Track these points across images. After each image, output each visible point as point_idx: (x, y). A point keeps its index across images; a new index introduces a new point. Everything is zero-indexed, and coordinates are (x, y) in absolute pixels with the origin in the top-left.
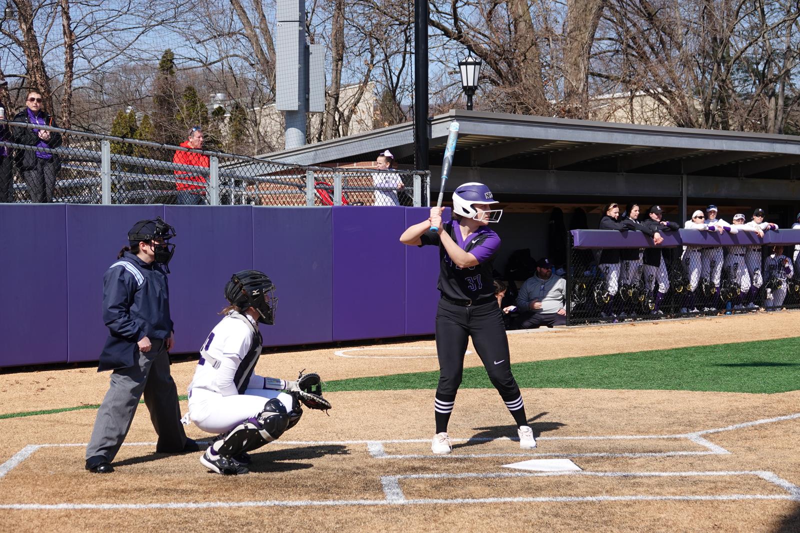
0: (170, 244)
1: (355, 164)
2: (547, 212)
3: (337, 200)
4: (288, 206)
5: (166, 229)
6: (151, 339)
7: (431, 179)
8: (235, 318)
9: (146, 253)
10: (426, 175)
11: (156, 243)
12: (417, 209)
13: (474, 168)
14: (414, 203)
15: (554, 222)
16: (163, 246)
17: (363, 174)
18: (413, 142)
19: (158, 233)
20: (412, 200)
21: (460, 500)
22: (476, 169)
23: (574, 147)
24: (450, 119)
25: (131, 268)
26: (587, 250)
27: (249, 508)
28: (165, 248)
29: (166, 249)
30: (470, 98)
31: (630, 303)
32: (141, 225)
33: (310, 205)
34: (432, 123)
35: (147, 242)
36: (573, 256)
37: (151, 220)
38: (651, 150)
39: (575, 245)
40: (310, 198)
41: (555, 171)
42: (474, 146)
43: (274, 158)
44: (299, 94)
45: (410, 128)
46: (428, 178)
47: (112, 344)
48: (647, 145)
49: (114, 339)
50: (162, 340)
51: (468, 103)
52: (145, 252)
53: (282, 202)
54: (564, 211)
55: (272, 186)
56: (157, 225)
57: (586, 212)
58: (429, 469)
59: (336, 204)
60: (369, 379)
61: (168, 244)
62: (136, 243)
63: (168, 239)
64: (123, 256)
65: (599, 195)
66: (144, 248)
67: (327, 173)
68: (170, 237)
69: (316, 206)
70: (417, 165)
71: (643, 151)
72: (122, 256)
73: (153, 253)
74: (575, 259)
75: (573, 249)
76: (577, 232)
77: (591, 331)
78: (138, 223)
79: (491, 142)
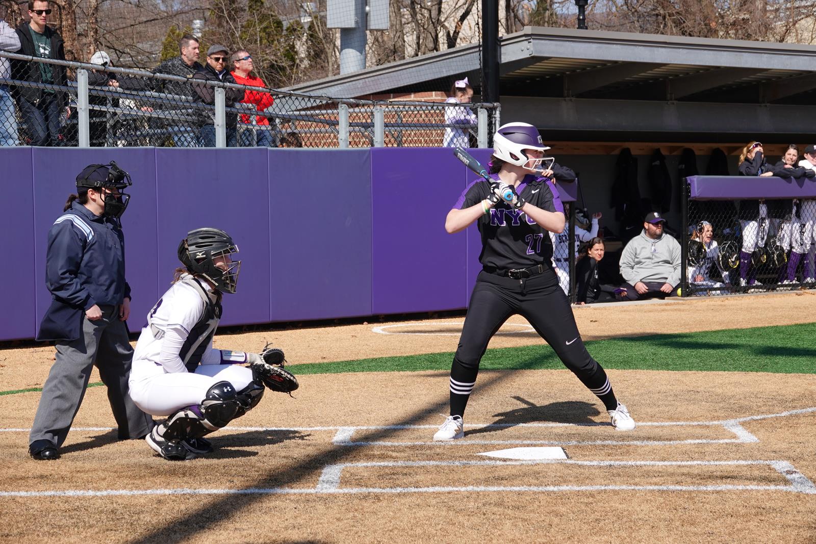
0: (125, 194)
1: (413, 96)
2: (675, 153)
3: (379, 140)
4: (316, 148)
5: (121, 176)
6: (101, 306)
7: (501, 114)
8: (186, 283)
9: (95, 203)
10: (495, 108)
11: (107, 191)
12: (483, 151)
13: (567, 98)
14: (478, 143)
15: (684, 166)
16: (116, 196)
17: (412, 108)
18: (478, 67)
19: (110, 181)
20: (476, 140)
21: (399, 490)
22: (571, 100)
23: (698, 72)
24: (524, 38)
25: (79, 223)
26: (708, 201)
27: (153, 496)
28: (118, 198)
29: (120, 199)
30: (582, 9)
31: (767, 269)
32: (93, 169)
33: (343, 146)
34: (502, 44)
35: (98, 190)
36: (690, 209)
37: (104, 164)
38: (801, 74)
39: (692, 196)
40: (343, 139)
41: (675, 102)
42: (568, 71)
43: (305, 90)
44: (356, 9)
45: (473, 50)
46: (498, 112)
47: (56, 311)
48: (788, 68)
49: (59, 304)
50: (114, 307)
51: (579, 15)
52: (94, 200)
53: (308, 144)
54: (697, 153)
55: (301, 123)
56: (110, 171)
57: (726, 154)
58: (391, 457)
59: (377, 145)
60: (393, 359)
61: (123, 194)
62: (83, 190)
63: (123, 188)
64: (70, 207)
65: (734, 132)
66: (93, 197)
67: (366, 108)
68: (126, 187)
69: (350, 148)
70: (484, 96)
71: (791, 76)
72: (68, 209)
73: (103, 204)
74: (693, 213)
75: (690, 201)
76: (695, 179)
77: (712, 303)
78: (89, 167)
79: (589, 66)
